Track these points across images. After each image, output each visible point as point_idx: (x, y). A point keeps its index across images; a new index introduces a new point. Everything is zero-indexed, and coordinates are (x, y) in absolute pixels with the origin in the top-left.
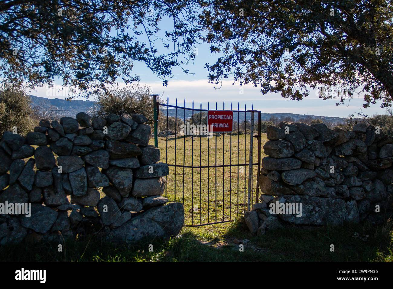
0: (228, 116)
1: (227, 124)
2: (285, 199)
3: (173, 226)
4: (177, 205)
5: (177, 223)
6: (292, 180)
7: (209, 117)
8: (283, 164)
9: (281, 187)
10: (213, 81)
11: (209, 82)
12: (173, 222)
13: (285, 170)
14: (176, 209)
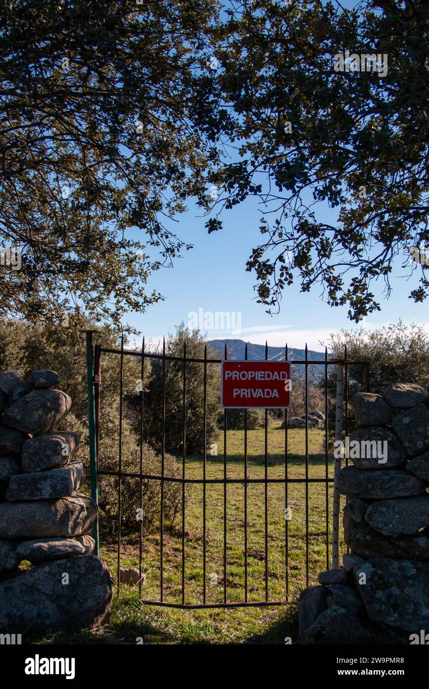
0: (276, 373)
1: (275, 390)
2: (374, 566)
3: (75, 606)
4: (87, 562)
5: (86, 600)
6: (386, 524)
7: (227, 376)
8: (370, 483)
9: (368, 538)
10: (266, 299)
11: (259, 302)
12: (75, 597)
13: (377, 497)
14: (83, 570)
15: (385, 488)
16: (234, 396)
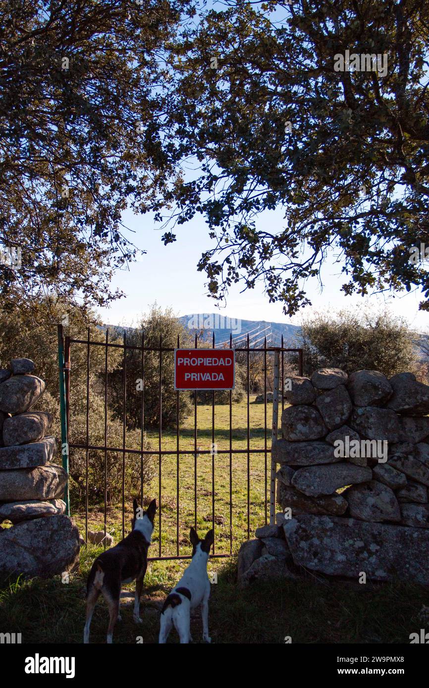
0: (222, 359)
1: (221, 374)
2: (299, 521)
3: (49, 556)
4: (58, 520)
5: (58, 552)
6: (309, 486)
7: (179, 362)
8: (297, 452)
9: (295, 498)
10: (215, 294)
11: (209, 296)
12: (49, 549)
13: (302, 464)
14: (56, 527)
15: (308, 457)
16: (186, 380)
